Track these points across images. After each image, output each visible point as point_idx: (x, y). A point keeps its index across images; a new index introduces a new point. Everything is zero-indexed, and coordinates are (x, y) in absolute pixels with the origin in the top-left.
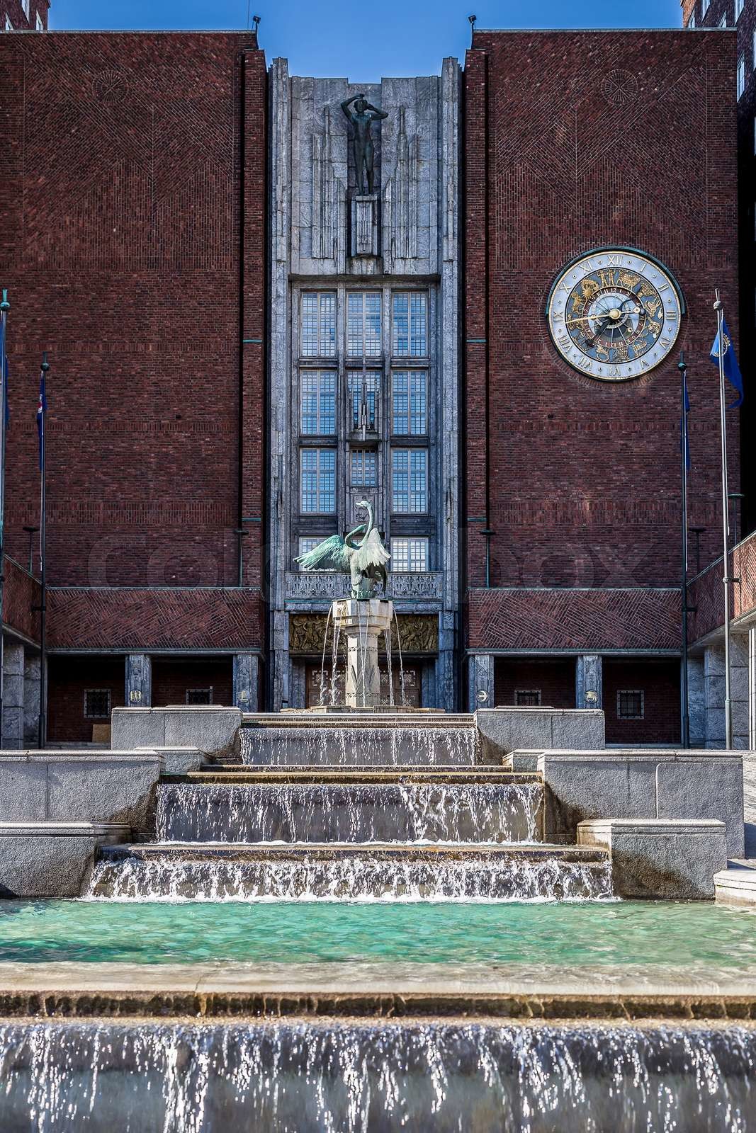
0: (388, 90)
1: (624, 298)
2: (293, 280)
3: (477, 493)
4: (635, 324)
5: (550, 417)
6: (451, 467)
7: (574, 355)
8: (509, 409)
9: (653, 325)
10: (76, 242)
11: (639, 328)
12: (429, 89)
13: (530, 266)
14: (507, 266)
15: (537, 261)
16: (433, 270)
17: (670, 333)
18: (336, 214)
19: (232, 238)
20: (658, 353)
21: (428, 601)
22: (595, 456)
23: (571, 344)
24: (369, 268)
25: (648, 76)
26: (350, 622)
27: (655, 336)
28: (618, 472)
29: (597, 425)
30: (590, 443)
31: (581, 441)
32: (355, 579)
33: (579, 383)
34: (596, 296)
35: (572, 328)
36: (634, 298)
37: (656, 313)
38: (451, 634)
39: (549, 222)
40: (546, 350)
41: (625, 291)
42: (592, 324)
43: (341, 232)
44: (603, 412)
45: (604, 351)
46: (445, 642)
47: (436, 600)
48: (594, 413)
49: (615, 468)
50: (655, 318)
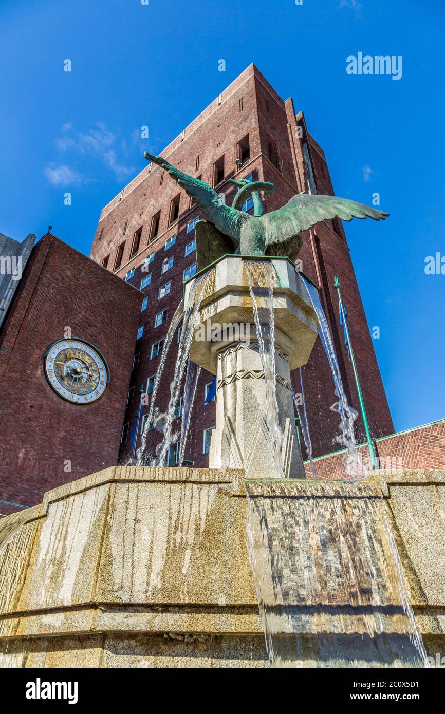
1: (83, 366)
4: (85, 379)
5: (31, 407)
7: (54, 380)
9: (93, 383)
11: (87, 381)
13: (43, 331)
14: (32, 326)
15: (48, 331)
17: (101, 389)
20: (92, 397)
22: (49, 437)
23: (54, 374)
25: (112, 289)
27: (93, 389)
28: (58, 449)
29: (55, 420)
30: (48, 428)
31: (44, 426)
33: (51, 395)
34: (70, 360)
35: (57, 366)
36: (87, 368)
37: (96, 379)
39: (58, 318)
40: (40, 373)
41: (84, 363)
42: (65, 369)
44: (59, 415)
45: (68, 385)
48: (55, 414)
49: (58, 447)
50: (94, 381)
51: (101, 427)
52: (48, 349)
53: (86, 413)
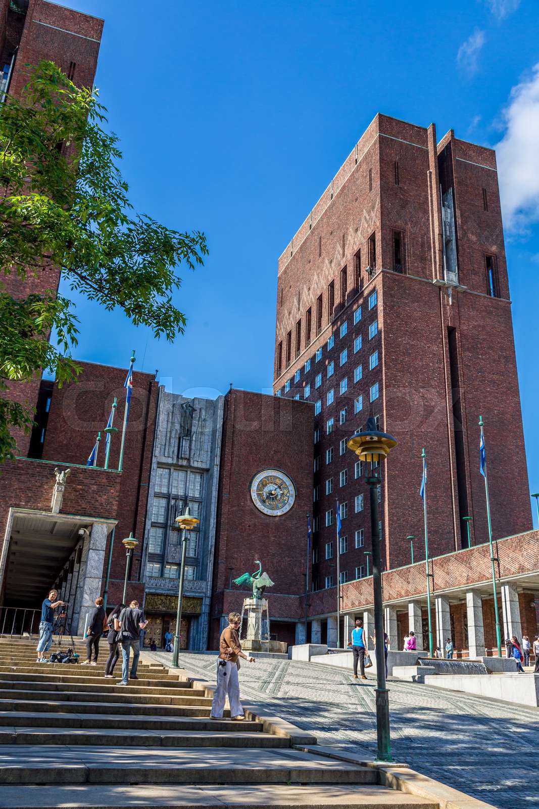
0: (196, 402)
1: (276, 487)
2: (159, 463)
3: (222, 552)
4: (279, 497)
5: (249, 526)
6: (212, 541)
7: (259, 505)
8: (235, 522)
9: (286, 498)
10: (79, 438)
11: (281, 498)
12: (211, 405)
13: (246, 471)
14: (237, 470)
15: (248, 470)
16: (208, 467)
17: (292, 501)
18: (174, 442)
19: (140, 445)
20: (287, 508)
21: (200, 593)
22: (264, 543)
23: (258, 501)
24: (185, 463)
25: (286, 413)
26: (254, 607)
27: (286, 502)
28: (271, 549)
29: (265, 531)
30: (262, 537)
31: (259, 536)
32: (255, 590)
33: (260, 515)
34: (267, 485)
35: (258, 495)
36: (279, 487)
38: (208, 606)
39: (252, 457)
40: (249, 502)
41: (276, 484)
42: (265, 494)
43: (176, 448)
44: (267, 527)
45: (269, 505)
46: (205, 609)
47: (203, 592)
48: (264, 526)
50: (286, 495)
51: (297, 528)
52: (251, 483)
53: (285, 520)
